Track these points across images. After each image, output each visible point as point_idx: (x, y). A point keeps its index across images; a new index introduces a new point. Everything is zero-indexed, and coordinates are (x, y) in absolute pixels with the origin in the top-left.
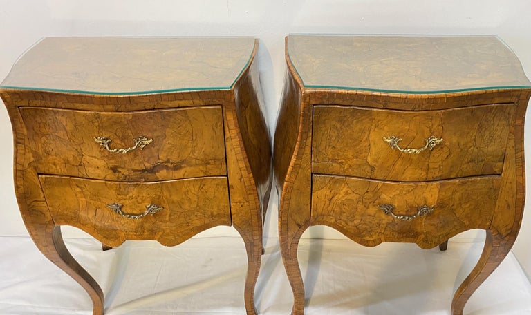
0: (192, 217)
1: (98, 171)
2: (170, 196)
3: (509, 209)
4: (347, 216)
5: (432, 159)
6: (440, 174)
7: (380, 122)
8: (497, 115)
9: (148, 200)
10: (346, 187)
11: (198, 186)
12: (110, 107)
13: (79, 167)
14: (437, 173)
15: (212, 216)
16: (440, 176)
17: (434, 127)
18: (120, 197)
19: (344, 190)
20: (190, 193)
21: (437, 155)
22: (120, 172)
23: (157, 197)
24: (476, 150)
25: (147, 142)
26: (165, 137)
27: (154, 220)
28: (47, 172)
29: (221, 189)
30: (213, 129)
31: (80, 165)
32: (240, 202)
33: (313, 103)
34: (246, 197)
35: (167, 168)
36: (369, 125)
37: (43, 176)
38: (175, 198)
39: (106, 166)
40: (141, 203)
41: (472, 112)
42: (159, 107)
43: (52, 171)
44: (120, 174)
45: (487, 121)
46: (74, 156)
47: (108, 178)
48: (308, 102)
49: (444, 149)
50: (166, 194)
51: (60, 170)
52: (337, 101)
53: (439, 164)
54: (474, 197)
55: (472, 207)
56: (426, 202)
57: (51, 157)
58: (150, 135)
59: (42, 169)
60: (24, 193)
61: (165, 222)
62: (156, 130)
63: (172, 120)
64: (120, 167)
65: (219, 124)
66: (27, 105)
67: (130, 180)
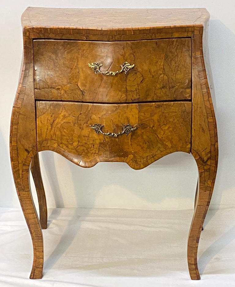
3: (204, 132)
4: (67, 139)
5: (128, 83)
6: (138, 97)
7: (84, 52)
8: (179, 47)
10: (64, 111)
14: (135, 96)
16: (138, 99)
17: (127, 55)
19: (62, 114)
21: (132, 79)
24: (166, 77)
33: (33, 38)
36: (76, 54)
41: (157, 43)
45: (171, 52)
48: (29, 37)
49: (138, 74)
52: (51, 36)
53: (135, 87)
54: (171, 120)
55: (171, 129)
56: (129, 121)
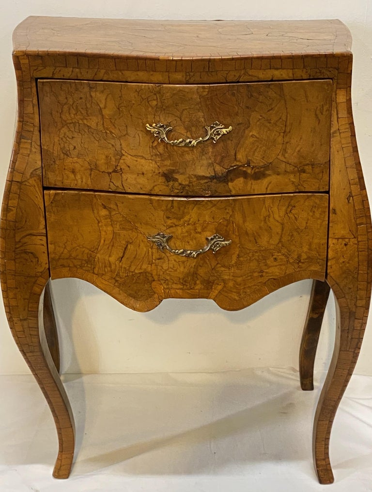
0: (269, 262)
1: (142, 180)
2: (244, 221)
9: (211, 227)
11: (284, 208)
12: (179, 76)
13: (113, 174)
15: (299, 260)
18: (169, 222)
20: (271, 219)
22: (176, 180)
23: (225, 223)
25: (224, 131)
26: (248, 126)
27: (214, 263)
28: (59, 185)
29: (317, 215)
30: (316, 115)
31: (115, 171)
32: (343, 238)
34: (354, 229)
35: (245, 175)
37: (52, 192)
38: (250, 226)
39: (157, 172)
40: (200, 233)
42: (246, 78)
43: (67, 183)
44: (176, 184)
46: (107, 157)
47: (157, 190)
50: (238, 218)
51: (80, 181)
57: (70, 160)
58: (228, 120)
59: (53, 178)
60: (16, 222)
61: (229, 267)
62: (237, 114)
63: (261, 98)
64: (178, 172)
65: (325, 108)
66: (50, 76)
67: (190, 194)
